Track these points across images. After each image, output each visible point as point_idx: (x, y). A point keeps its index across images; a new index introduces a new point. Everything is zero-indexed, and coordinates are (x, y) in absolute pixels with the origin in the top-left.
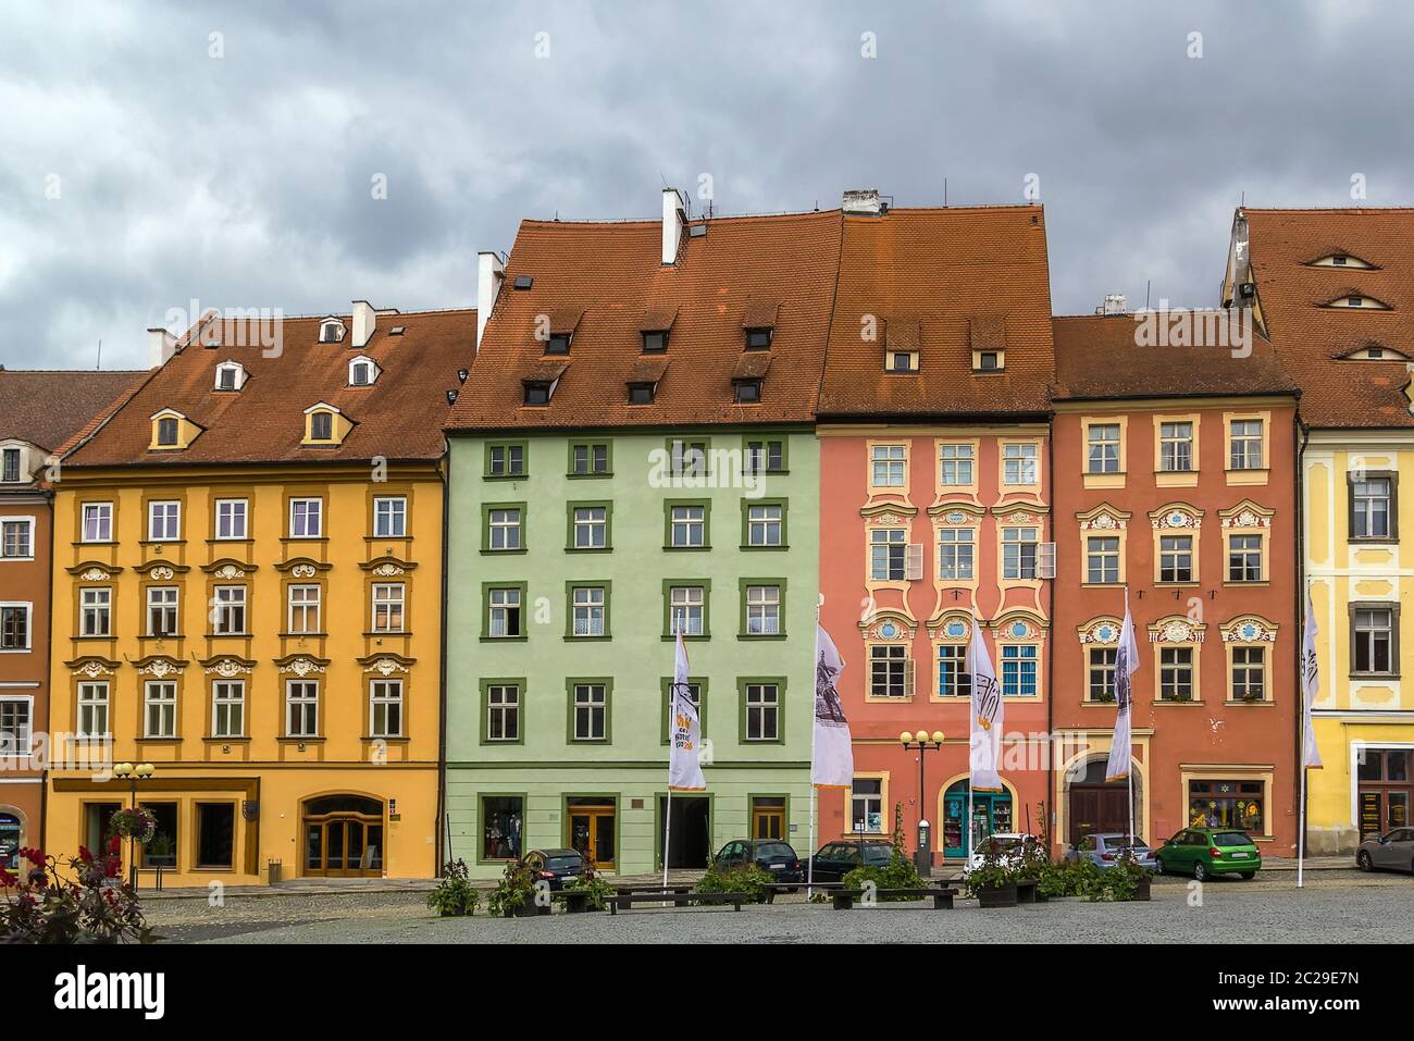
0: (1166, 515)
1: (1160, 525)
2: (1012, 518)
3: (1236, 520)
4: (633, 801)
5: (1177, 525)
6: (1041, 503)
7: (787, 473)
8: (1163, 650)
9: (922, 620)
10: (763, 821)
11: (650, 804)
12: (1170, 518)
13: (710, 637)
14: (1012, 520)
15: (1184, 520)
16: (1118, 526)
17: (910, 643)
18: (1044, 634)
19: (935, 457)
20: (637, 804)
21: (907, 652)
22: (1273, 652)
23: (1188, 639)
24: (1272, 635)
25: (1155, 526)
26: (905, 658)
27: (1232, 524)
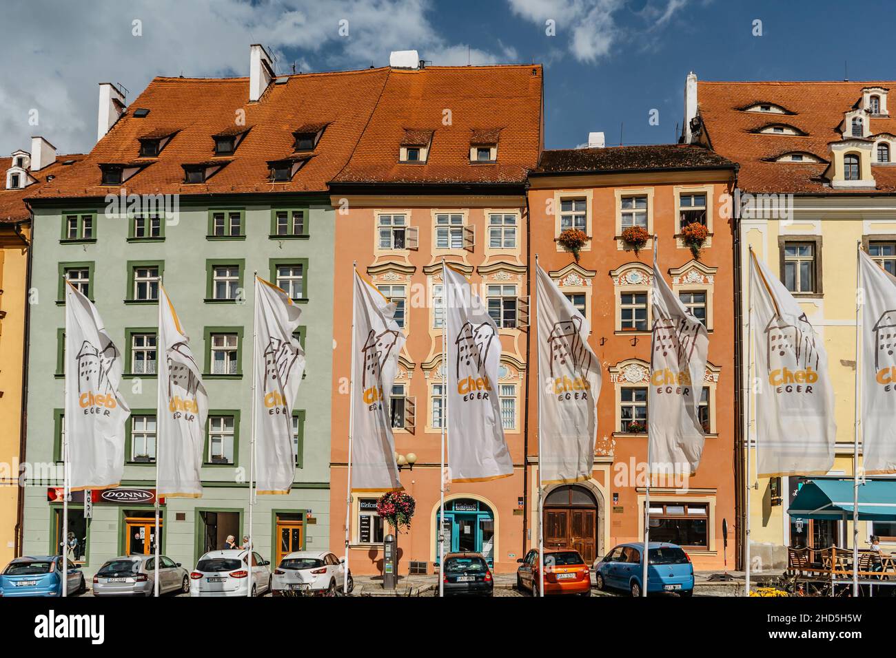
0: (625, 274)
1: (620, 282)
2: (495, 276)
3: (685, 278)
4: (177, 514)
5: (634, 282)
6: (520, 263)
7: (307, 237)
8: (622, 388)
9: (418, 362)
10: (286, 533)
11: (191, 517)
12: (629, 275)
13: (242, 375)
14: (496, 278)
15: (640, 279)
16: (585, 283)
17: (408, 382)
18: (522, 375)
19: (431, 225)
20: (180, 517)
21: (406, 390)
22: (717, 391)
23: (644, 380)
24: (716, 376)
25: (616, 283)
26: (404, 395)
27: (681, 281)
